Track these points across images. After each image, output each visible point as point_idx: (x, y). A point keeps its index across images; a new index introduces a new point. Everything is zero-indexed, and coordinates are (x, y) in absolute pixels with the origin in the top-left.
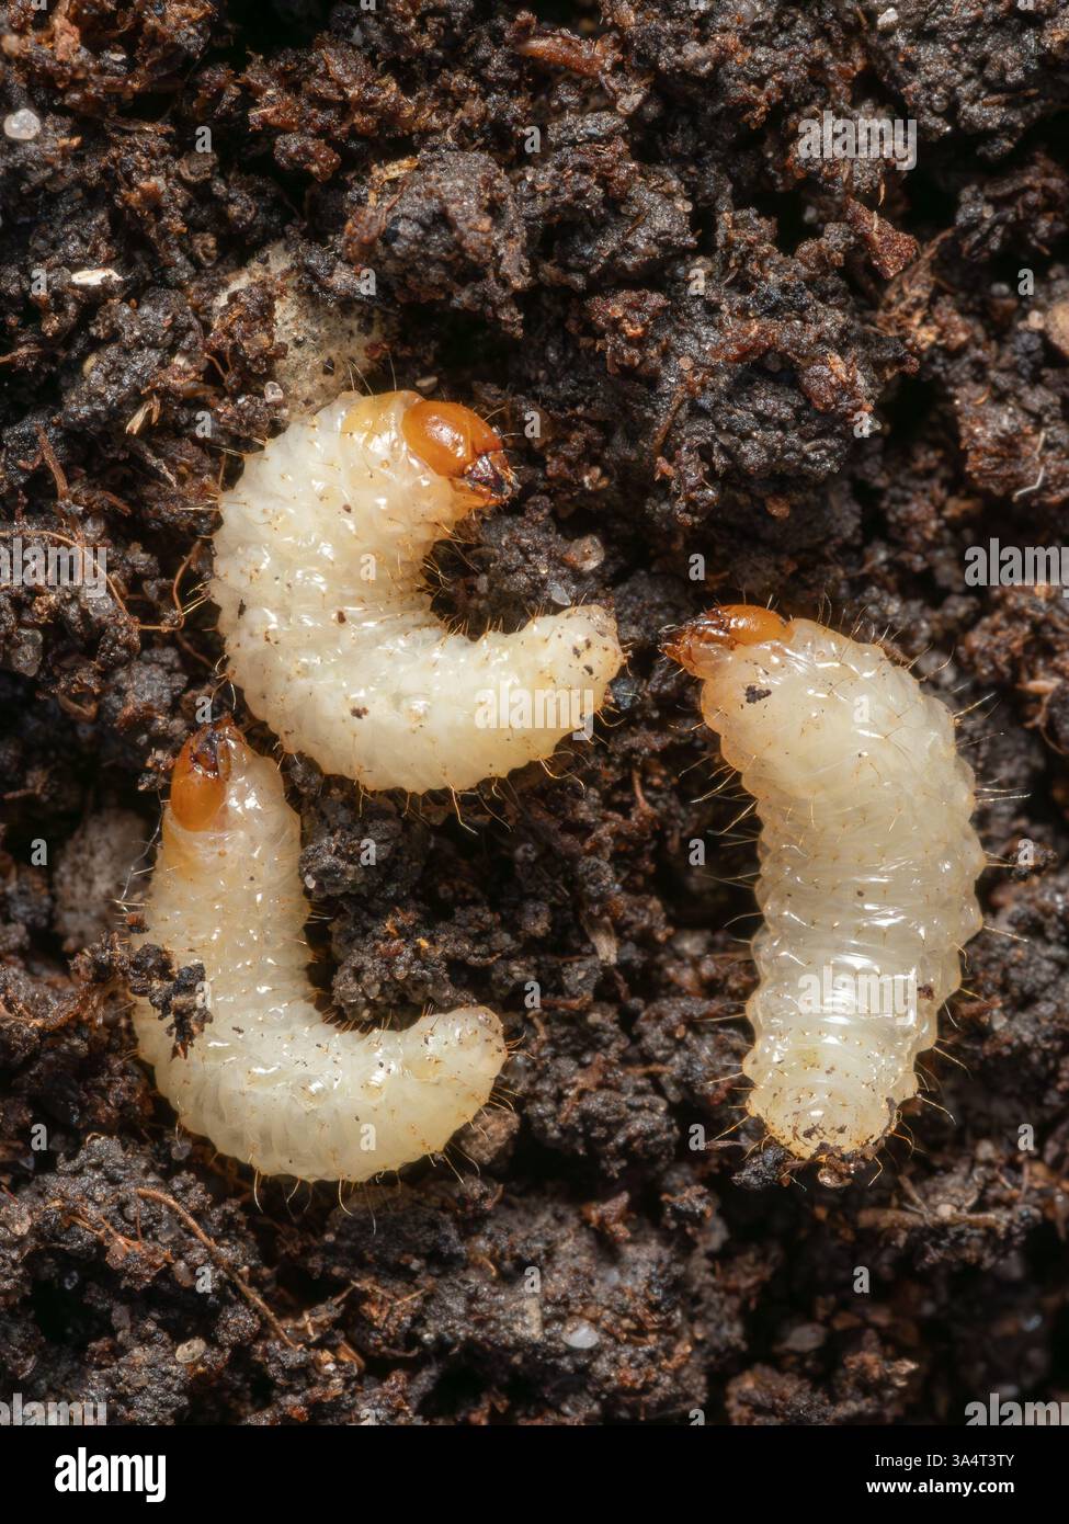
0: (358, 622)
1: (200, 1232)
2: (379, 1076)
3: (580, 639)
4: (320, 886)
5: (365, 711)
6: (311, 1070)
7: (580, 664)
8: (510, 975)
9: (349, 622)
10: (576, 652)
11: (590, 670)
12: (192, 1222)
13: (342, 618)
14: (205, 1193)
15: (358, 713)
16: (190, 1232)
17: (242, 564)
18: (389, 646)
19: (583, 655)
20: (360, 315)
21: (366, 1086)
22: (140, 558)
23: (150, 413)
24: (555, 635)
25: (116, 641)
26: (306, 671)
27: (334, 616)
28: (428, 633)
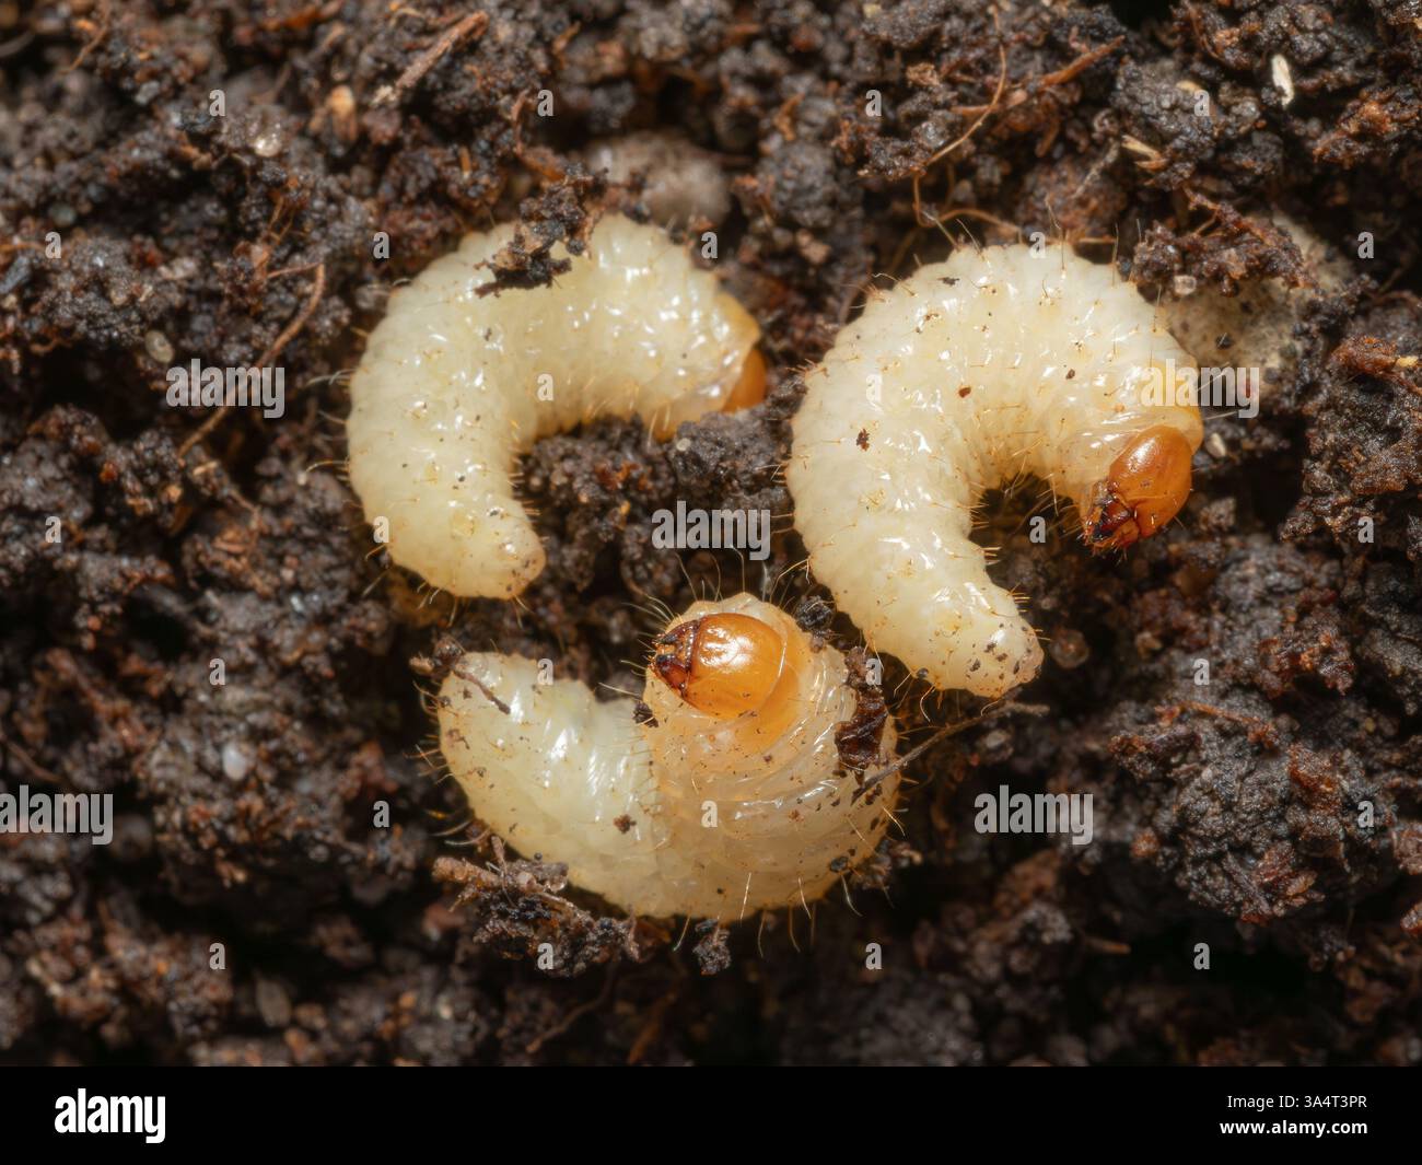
1: (285, 337)
3: (1005, 648)
5: (866, 446)
7: (979, 655)
9: (961, 400)
10: (990, 648)
11: (976, 667)
12: (295, 327)
13: (964, 392)
14: (330, 337)
15: (862, 440)
16: (284, 324)
19: (989, 656)
20: (1284, 370)
23: (1147, 158)
24: (1002, 620)
27: (965, 385)
28: (964, 490)
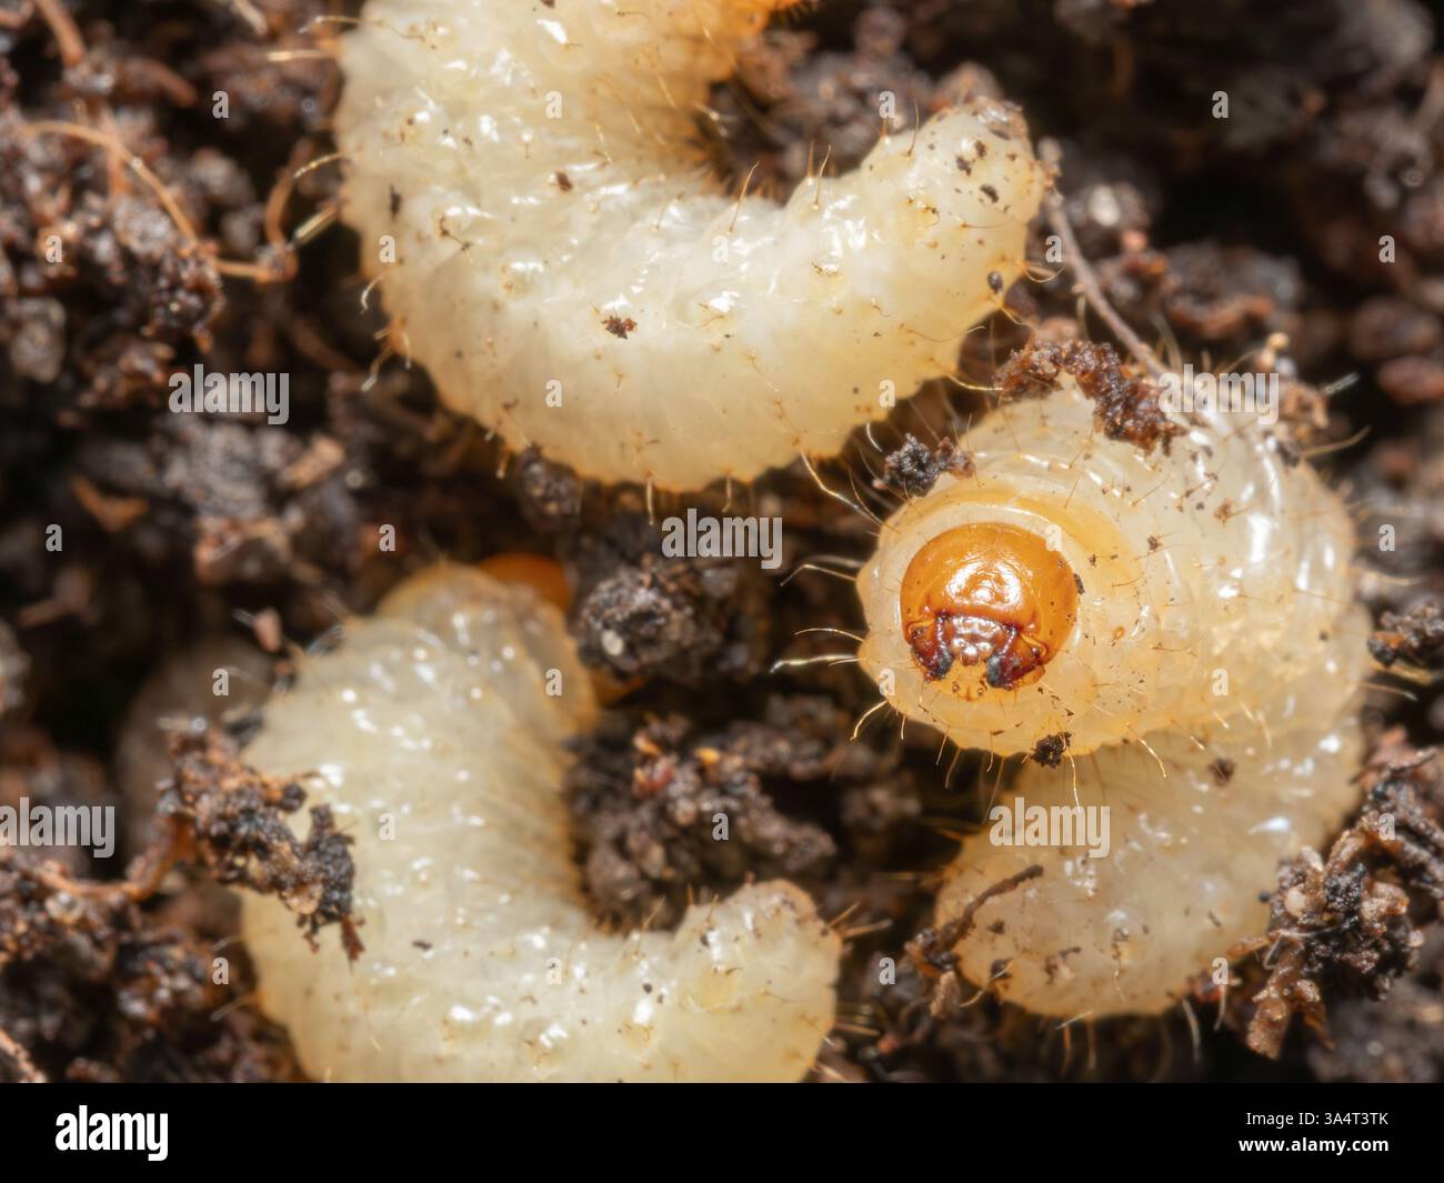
0: (592, 188)
2: (644, 1011)
3: (967, 148)
4: (630, 648)
5: (631, 325)
6: (543, 1010)
7: (972, 186)
8: (874, 810)
9: (576, 188)
10: (964, 165)
11: (991, 193)
13: (564, 183)
15: (619, 327)
17: (384, 125)
18: (652, 218)
19: (975, 169)
21: (627, 1028)
22: (215, 171)
24: (923, 145)
25: (176, 285)
26: (521, 285)
27: (552, 178)
